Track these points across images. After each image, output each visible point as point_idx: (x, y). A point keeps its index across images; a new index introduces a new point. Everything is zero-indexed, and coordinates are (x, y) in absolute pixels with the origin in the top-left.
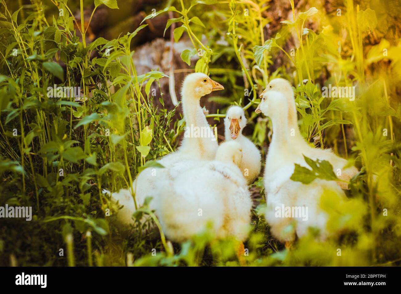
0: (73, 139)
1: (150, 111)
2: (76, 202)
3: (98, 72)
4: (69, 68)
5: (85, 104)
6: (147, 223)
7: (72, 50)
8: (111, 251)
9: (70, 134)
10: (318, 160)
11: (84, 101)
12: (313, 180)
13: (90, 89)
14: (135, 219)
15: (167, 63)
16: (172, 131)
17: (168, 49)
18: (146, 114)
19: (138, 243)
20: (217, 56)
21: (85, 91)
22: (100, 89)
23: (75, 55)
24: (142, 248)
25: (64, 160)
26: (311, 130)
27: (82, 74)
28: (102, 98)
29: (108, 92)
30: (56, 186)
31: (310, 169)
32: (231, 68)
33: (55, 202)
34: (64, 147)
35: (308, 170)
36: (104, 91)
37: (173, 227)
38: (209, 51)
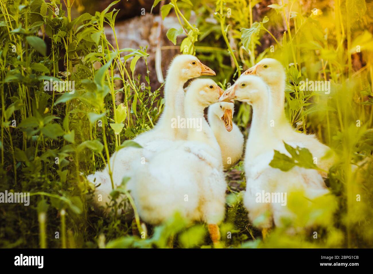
0: (55, 113)
1: (134, 88)
2: (54, 178)
3: (83, 47)
4: (53, 42)
5: (68, 78)
6: (123, 203)
7: (57, 24)
8: (86, 229)
9: (52, 108)
10: (298, 147)
11: (67, 76)
12: (292, 167)
13: (73, 63)
14: (111, 198)
15: (155, 39)
16: (155, 108)
17: (157, 25)
18: (129, 91)
19: (113, 222)
20: (204, 35)
21: (69, 66)
22: (84, 64)
23: (60, 30)
24: (117, 228)
25: (43, 135)
26: (294, 115)
27: (67, 48)
28: (85, 74)
29: (92, 67)
30: (34, 162)
31: (290, 156)
32: (218, 47)
33: (33, 178)
34: (44, 122)
35: (287, 157)
36: (88, 67)
37: (148, 208)
38: (196, 30)
